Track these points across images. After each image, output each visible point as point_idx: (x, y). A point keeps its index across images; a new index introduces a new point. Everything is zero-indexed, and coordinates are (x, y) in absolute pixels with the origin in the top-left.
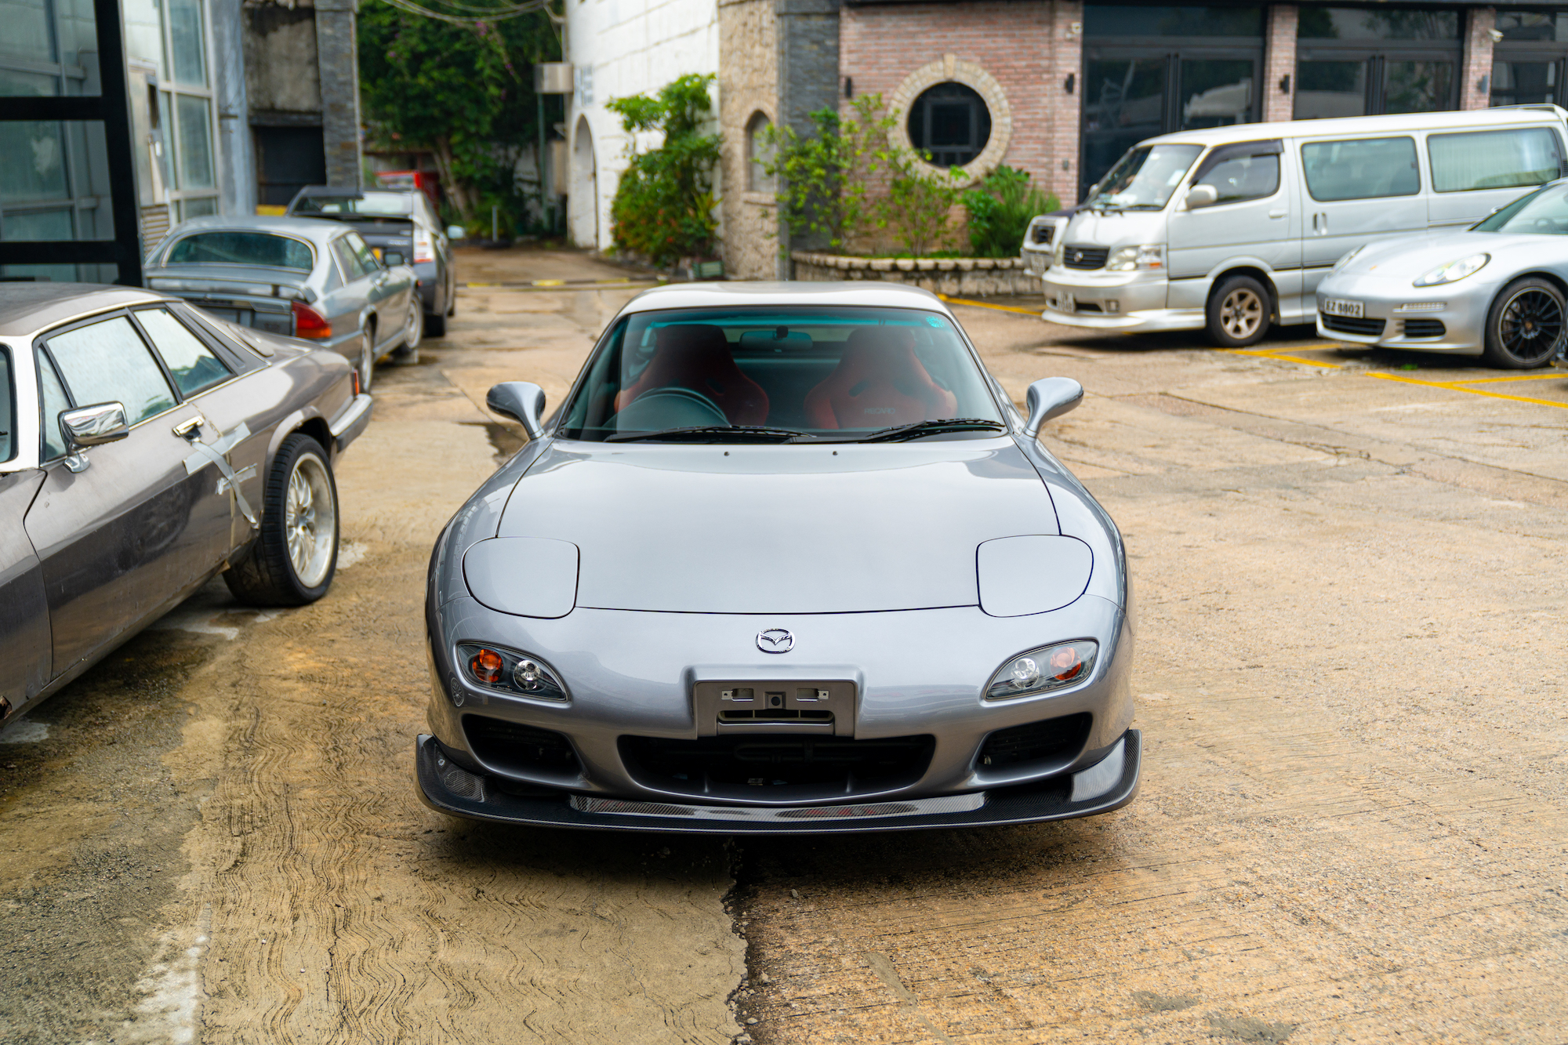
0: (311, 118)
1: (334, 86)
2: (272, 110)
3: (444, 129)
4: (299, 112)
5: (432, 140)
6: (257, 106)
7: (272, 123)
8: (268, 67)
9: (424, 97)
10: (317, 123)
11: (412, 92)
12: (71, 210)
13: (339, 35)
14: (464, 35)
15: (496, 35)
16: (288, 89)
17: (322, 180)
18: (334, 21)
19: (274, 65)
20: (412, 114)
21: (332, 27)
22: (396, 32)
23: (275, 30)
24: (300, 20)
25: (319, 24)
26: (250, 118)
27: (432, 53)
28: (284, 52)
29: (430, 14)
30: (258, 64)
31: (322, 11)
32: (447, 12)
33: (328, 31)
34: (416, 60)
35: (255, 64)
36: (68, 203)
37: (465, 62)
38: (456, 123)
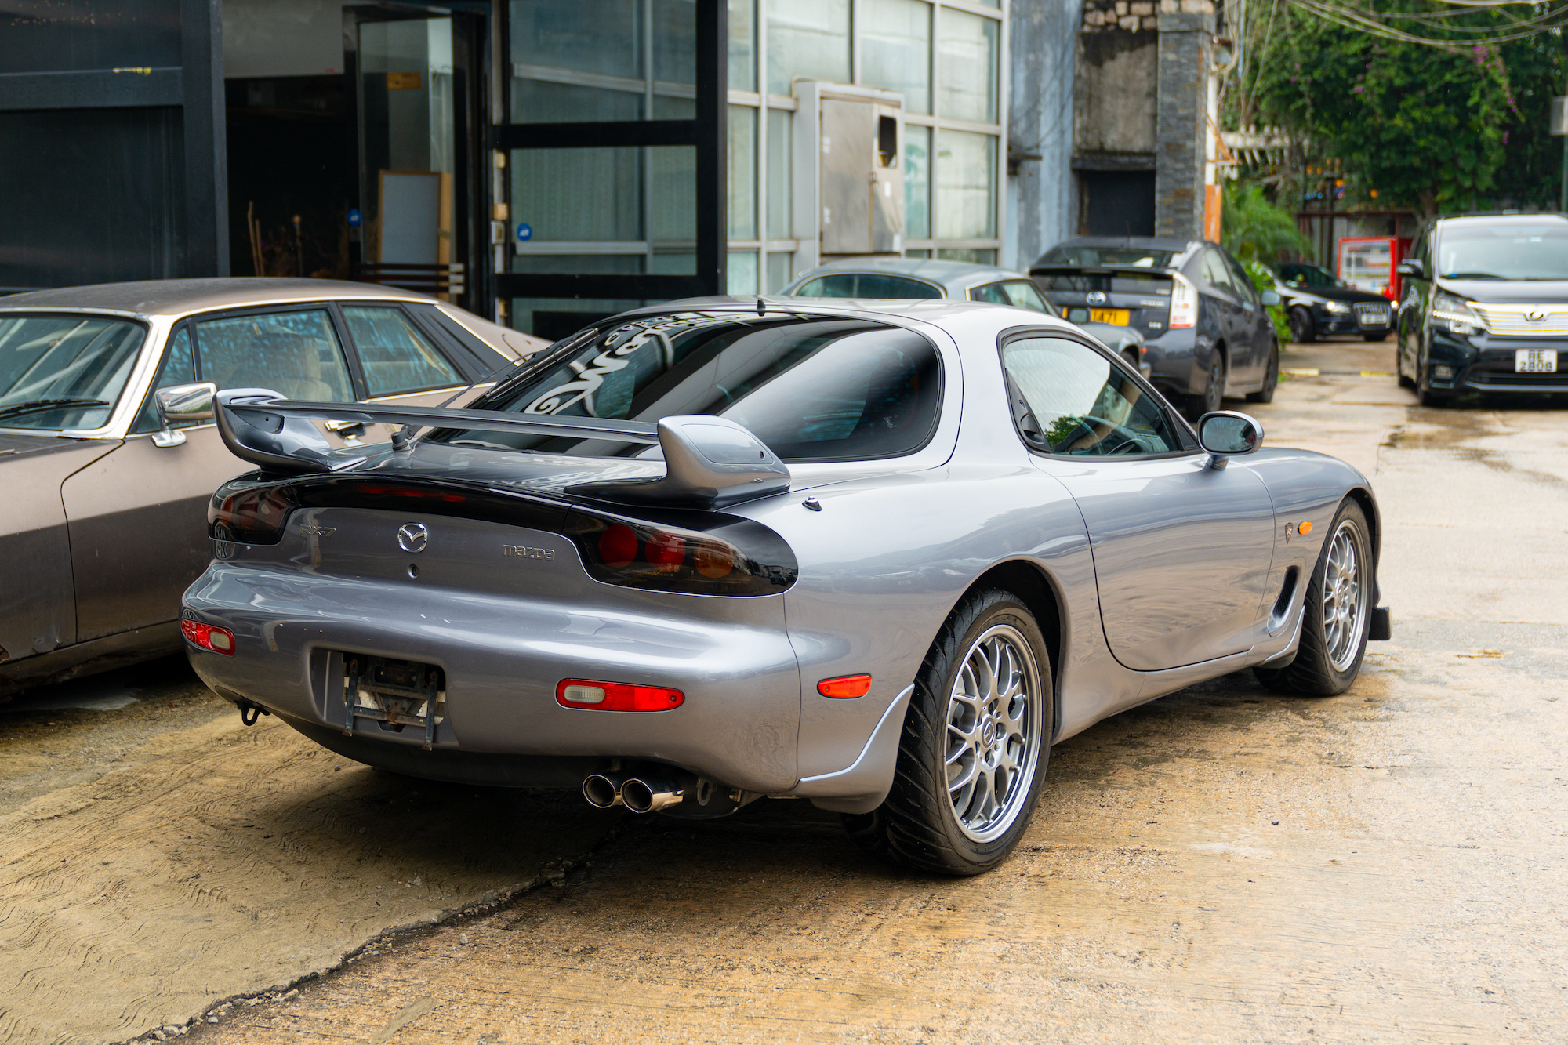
0: (1144, 160)
1: (1173, 122)
2: (1101, 150)
3: (1428, 183)
4: (1130, 154)
5: (1413, 197)
6: (1084, 147)
7: (1098, 167)
8: (1100, 100)
9: (1402, 142)
10: (1150, 166)
11: (1385, 137)
12: (757, 252)
13: (1183, 61)
14: (1457, 63)
15: (1499, 61)
16: (1121, 126)
17: (1149, 232)
18: (1179, 44)
19: (1108, 98)
20: (1385, 164)
21: (1176, 52)
22: (1368, 61)
23: (1113, 57)
24: (1142, 44)
25: (1160, 48)
26: (1073, 160)
27: (1412, 88)
28: (1120, 83)
29: (1414, 39)
30: (1090, 97)
31: (1166, 33)
32: (1434, 35)
33: (1171, 57)
34: (1393, 97)
35: (1086, 98)
36: (755, 244)
37: (1456, 96)
38: (1446, 177)
